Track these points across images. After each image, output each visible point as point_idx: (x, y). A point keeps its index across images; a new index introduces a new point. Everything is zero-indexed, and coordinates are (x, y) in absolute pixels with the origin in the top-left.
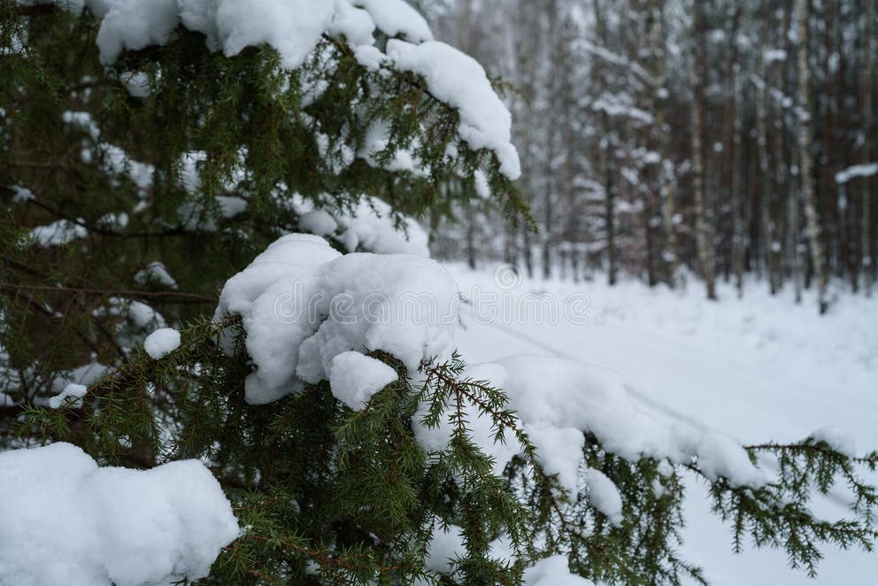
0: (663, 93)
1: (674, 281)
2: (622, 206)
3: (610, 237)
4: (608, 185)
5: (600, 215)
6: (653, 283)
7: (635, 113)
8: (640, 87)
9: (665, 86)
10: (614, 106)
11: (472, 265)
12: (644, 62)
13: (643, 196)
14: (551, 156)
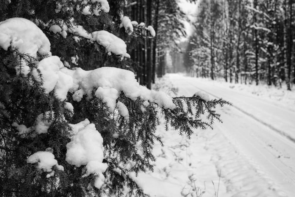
0: (274, 23)
1: (277, 84)
2: (261, 60)
3: (257, 70)
4: (257, 53)
5: (254, 63)
6: (270, 84)
7: (265, 29)
8: (268, 21)
9: (275, 21)
10: (258, 27)
11: (213, 78)
12: (268, 13)
13: (268, 56)
14: (239, 44)
